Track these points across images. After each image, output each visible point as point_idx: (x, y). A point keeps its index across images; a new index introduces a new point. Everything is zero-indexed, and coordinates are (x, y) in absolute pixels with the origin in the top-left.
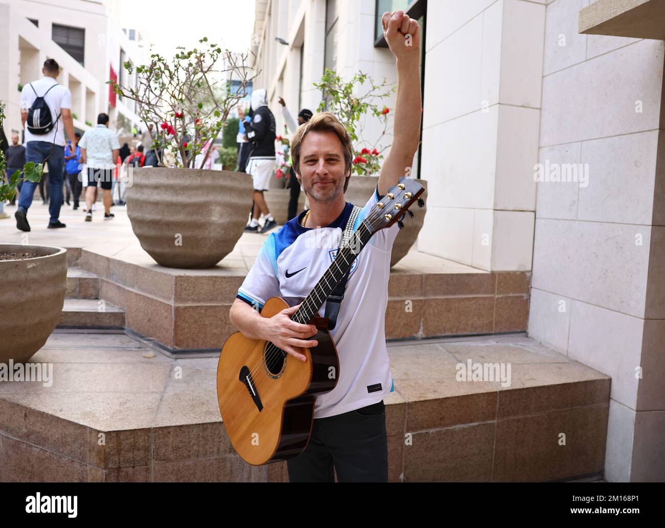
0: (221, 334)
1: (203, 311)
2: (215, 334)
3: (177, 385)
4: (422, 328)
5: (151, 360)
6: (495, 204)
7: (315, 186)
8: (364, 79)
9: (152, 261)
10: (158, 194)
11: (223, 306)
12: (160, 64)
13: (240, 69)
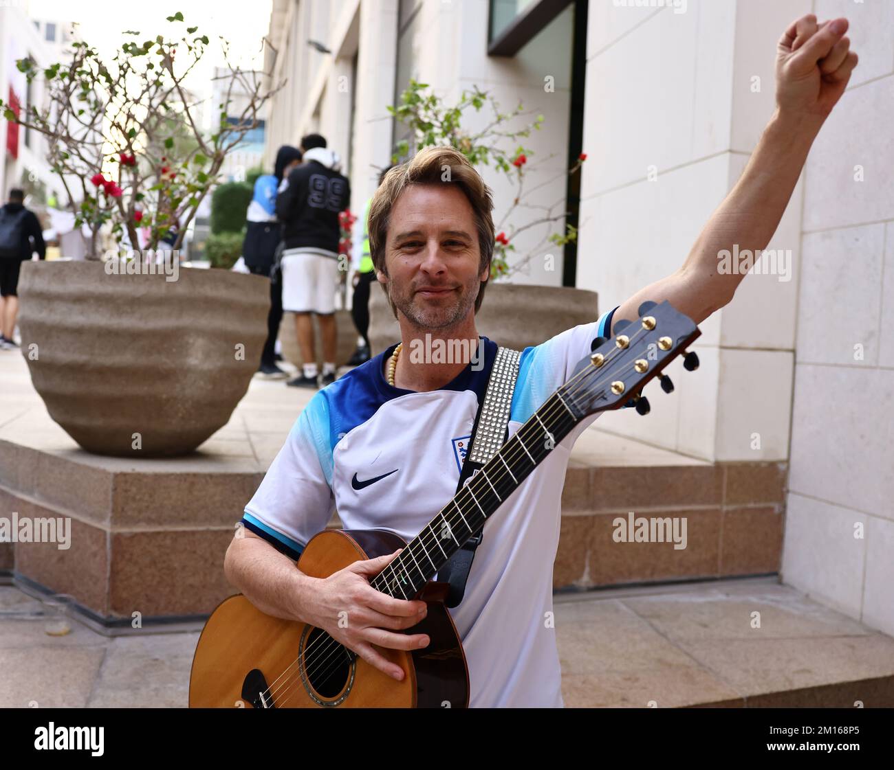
0: (204, 587)
1: (168, 542)
2: (191, 586)
3: (112, 695)
4: (587, 569)
5: (63, 640)
6: (723, 337)
7: (418, 297)
8: (482, 100)
9: (69, 442)
10: (82, 313)
11: (208, 531)
12: (89, 65)
13: (246, 75)
